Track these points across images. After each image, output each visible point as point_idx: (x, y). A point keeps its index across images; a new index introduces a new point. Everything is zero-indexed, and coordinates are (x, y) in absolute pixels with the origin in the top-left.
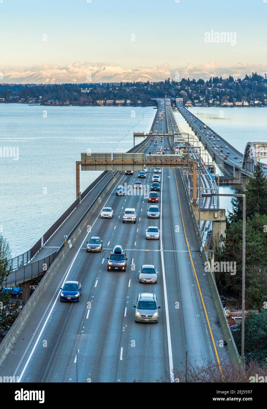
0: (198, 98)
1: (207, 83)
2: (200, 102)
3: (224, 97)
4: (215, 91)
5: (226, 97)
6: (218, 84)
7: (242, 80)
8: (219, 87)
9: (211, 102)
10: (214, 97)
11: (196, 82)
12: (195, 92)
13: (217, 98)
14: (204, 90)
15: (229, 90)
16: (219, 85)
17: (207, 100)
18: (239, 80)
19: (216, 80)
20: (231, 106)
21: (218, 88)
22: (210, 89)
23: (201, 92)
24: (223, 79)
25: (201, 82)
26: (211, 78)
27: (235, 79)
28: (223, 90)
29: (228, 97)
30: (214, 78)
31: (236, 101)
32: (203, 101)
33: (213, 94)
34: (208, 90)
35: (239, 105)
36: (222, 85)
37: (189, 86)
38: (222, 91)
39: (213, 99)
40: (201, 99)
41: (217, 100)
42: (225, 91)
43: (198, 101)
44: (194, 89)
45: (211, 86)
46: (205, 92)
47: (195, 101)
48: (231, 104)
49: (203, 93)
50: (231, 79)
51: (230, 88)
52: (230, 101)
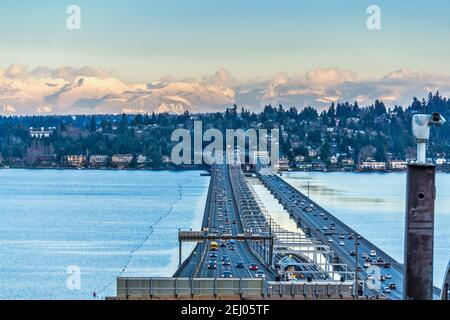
0: (304, 152)
1: (324, 115)
2: (308, 160)
3: (364, 150)
4: (342, 134)
5: (370, 150)
6: (349, 120)
7: (404, 110)
8: (352, 126)
9: (334, 159)
10: (342, 149)
11: (299, 113)
12: (297, 137)
13: (347, 151)
14: (318, 133)
15: (374, 133)
16: (352, 123)
17: (325, 155)
18: (398, 110)
19: (345, 111)
20: (382, 171)
21: (349, 128)
22: (331, 129)
23: (310, 138)
24: (360, 107)
25: (310, 113)
26: (333, 104)
27: (389, 107)
28: (362, 132)
29: (375, 150)
30: (339, 105)
31: (393, 159)
32: (315, 157)
33: (337, 141)
34: (328, 133)
35: (400, 167)
36: (359, 122)
37: (281, 123)
38: (359, 134)
39: (338, 155)
40: (312, 154)
41: (348, 157)
42: (367, 135)
43: (303, 158)
44: (295, 131)
45: (332, 124)
46: (320, 137)
47: (297, 158)
48: (382, 165)
49: (314, 139)
50: (380, 107)
51: (378, 128)
52: (378, 160)
